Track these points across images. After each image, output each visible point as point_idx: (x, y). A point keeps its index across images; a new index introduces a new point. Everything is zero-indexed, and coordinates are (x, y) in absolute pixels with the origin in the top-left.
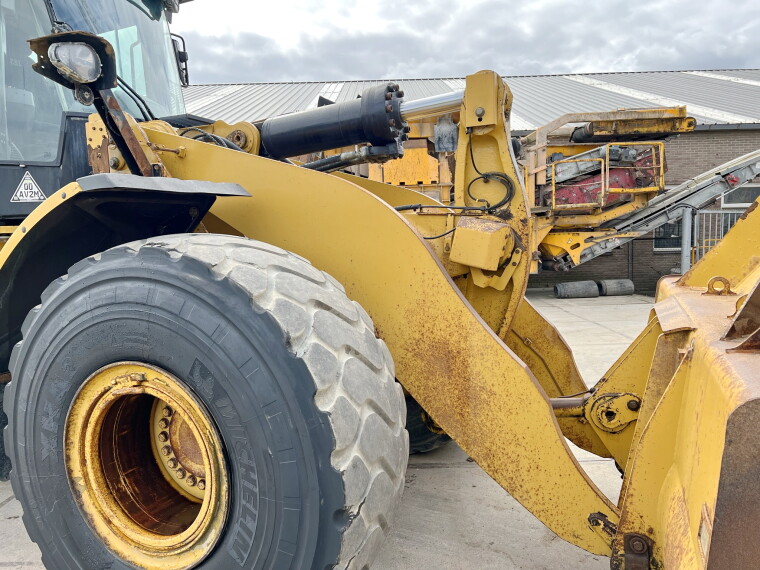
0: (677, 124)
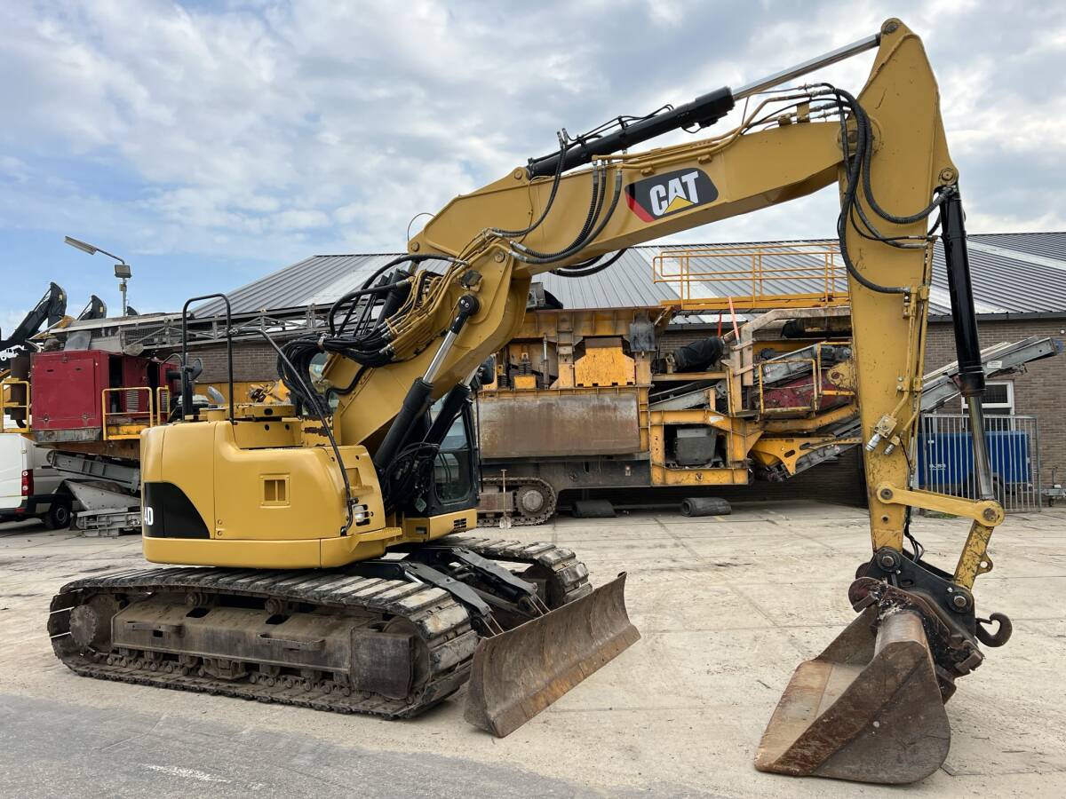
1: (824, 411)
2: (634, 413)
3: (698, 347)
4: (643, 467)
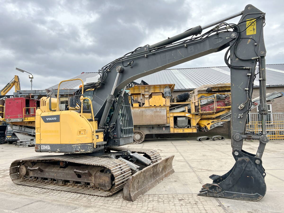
1: (216, 113)
2: (165, 113)
3: (183, 95)
4: (168, 128)
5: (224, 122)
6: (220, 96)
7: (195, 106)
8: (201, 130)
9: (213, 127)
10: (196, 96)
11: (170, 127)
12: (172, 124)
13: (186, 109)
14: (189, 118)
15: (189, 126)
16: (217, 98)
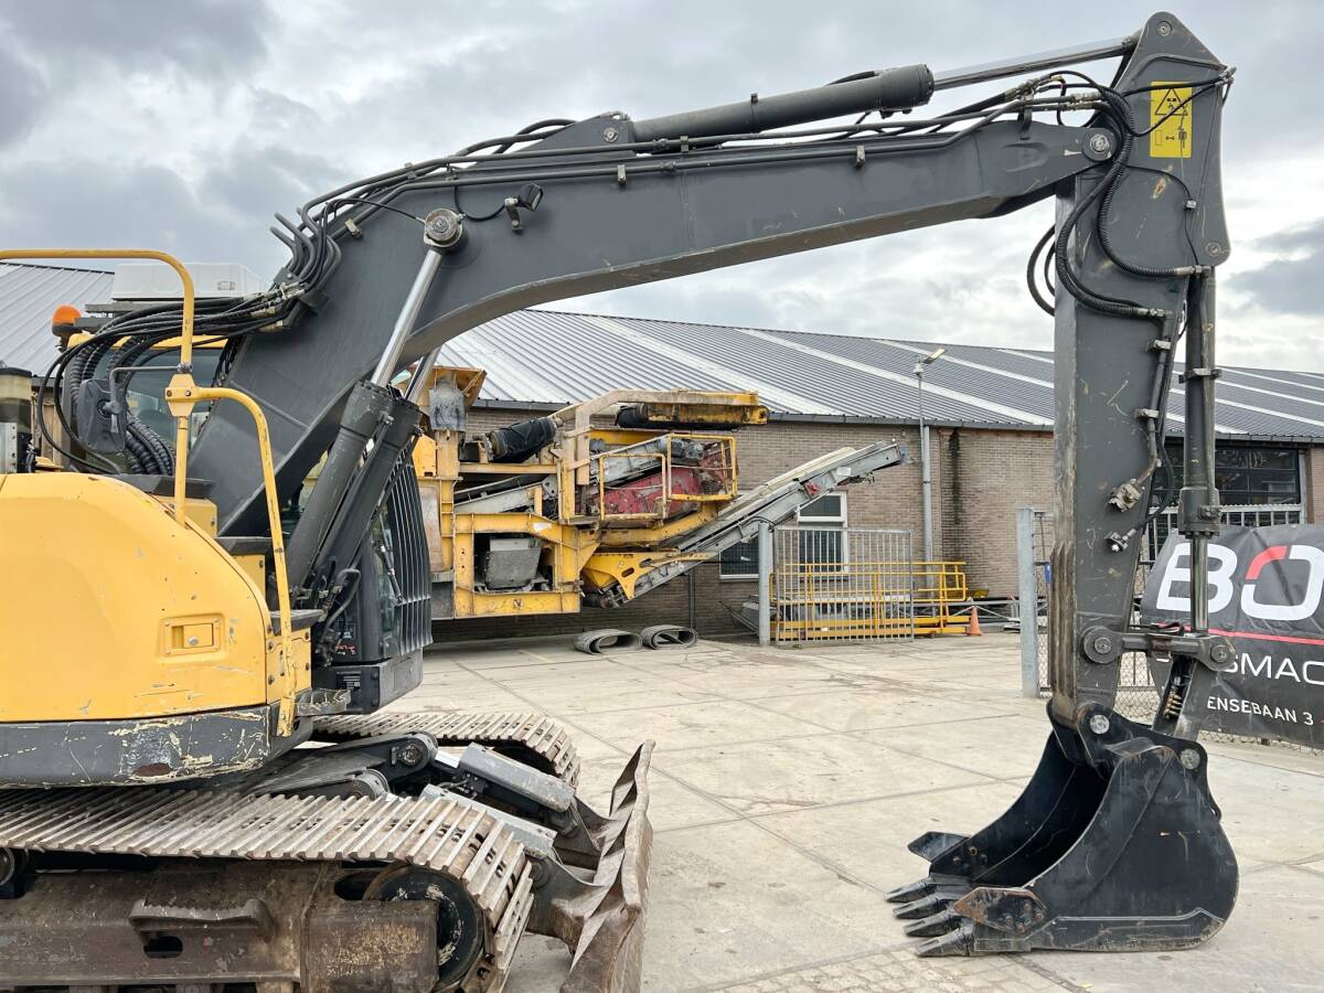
0: (748, 414)
1: (670, 520)
2: (433, 517)
3: (525, 429)
4: (442, 592)
5: (692, 565)
6: (684, 445)
7: (578, 488)
8: (594, 598)
9: (646, 588)
10: (581, 438)
11: (455, 586)
12: (463, 575)
13: (533, 499)
14: (547, 541)
15: (542, 580)
16: (673, 456)
